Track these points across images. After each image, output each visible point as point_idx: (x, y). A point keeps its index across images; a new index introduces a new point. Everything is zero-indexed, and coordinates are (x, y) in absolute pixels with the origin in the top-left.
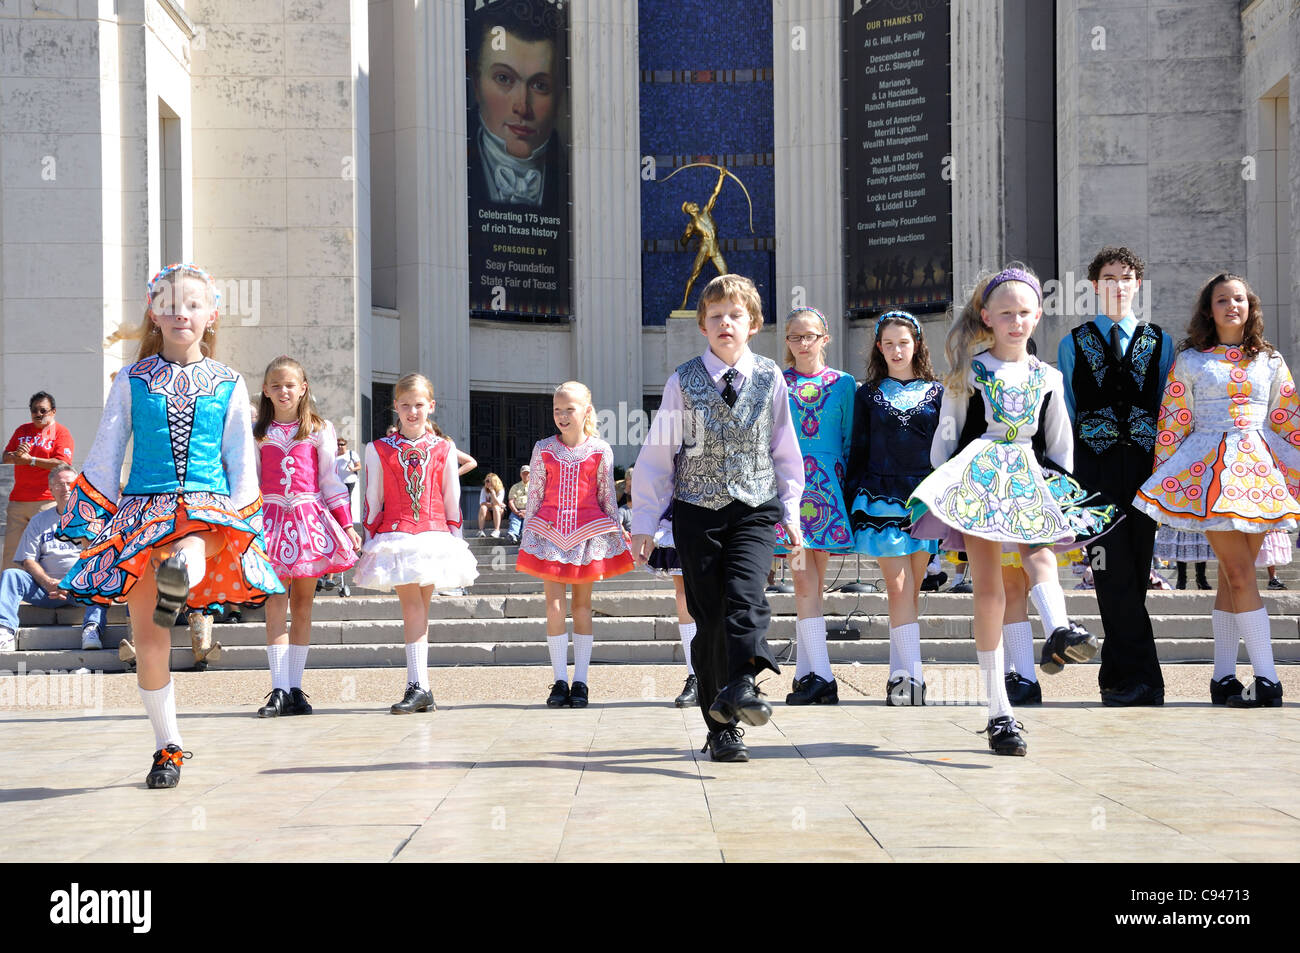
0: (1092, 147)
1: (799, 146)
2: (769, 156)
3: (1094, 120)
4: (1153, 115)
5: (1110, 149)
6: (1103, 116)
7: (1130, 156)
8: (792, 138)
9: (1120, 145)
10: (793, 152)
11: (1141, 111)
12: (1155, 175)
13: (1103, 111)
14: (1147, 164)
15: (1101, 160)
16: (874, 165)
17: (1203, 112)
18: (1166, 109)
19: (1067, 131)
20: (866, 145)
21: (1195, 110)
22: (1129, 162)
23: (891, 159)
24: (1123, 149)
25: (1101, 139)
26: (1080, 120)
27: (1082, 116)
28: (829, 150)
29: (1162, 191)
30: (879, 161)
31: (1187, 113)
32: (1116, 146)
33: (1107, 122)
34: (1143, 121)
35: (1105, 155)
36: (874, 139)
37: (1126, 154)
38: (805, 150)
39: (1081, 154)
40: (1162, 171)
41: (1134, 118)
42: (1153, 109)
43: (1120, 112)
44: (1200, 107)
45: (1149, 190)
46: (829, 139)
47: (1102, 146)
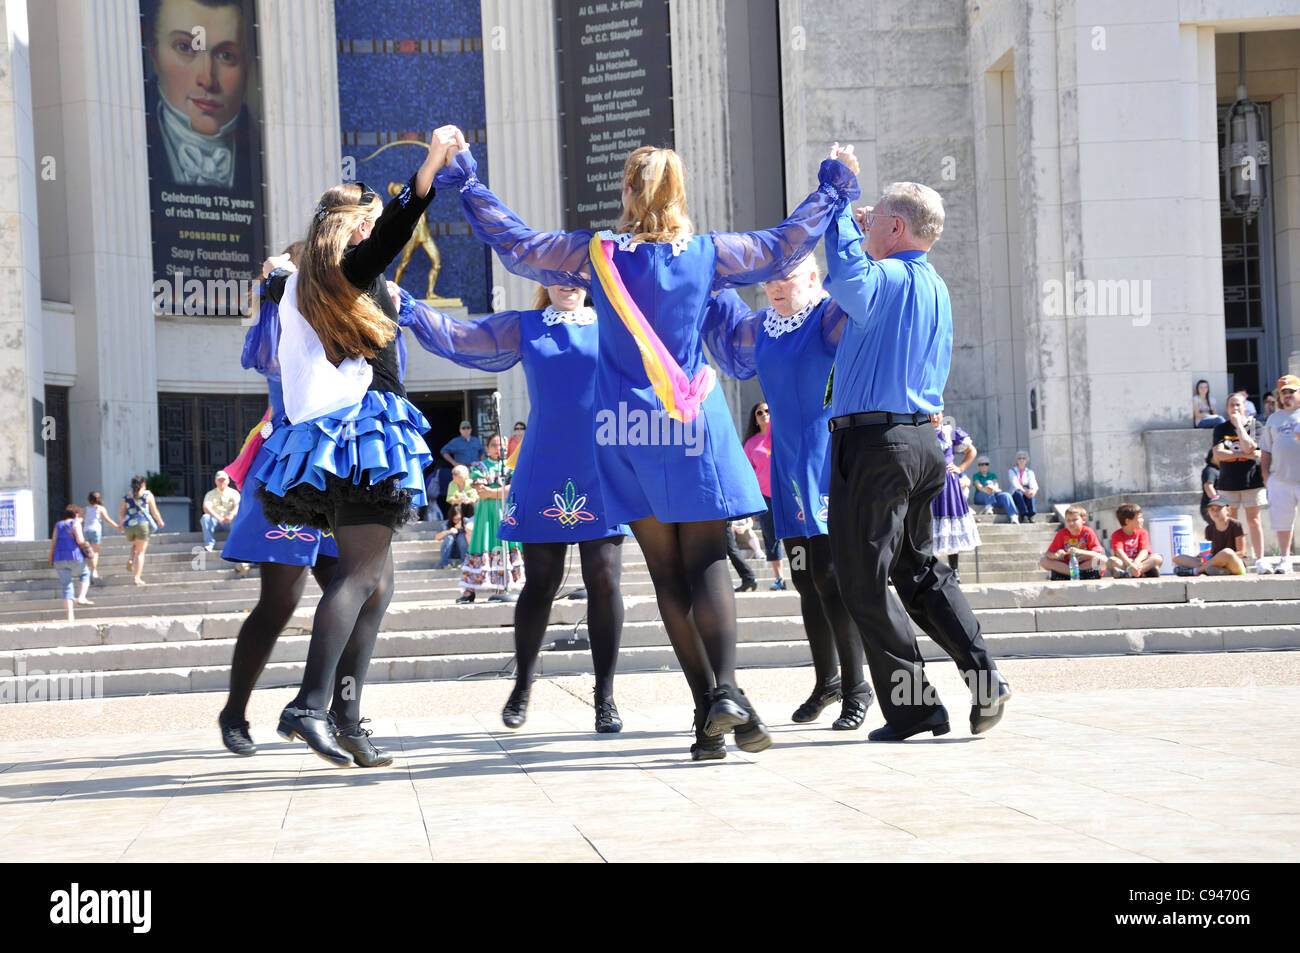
0: (819, 123)
1: (513, 123)
2: (481, 133)
3: (820, 94)
4: (880, 89)
5: (838, 125)
6: (828, 90)
7: (858, 132)
8: (505, 114)
9: (848, 120)
10: (507, 128)
11: (868, 84)
12: (884, 151)
13: (830, 85)
14: (875, 140)
15: (829, 136)
16: (594, 143)
17: (931, 85)
18: (893, 83)
19: (794, 105)
20: (585, 121)
21: (919, 83)
22: (857, 138)
23: (611, 135)
24: (851, 124)
25: (828, 114)
26: (806, 94)
27: (809, 90)
28: (545, 126)
29: (892, 168)
30: (597, 138)
31: (914, 86)
32: (844, 121)
33: (833, 96)
34: (870, 95)
35: (833, 131)
36: (592, 114)
37: (854, 130)
38: (520, 126)
39: (808, 129)
40: (891, 147)
41: (861, 92)
42: (880, 83)
43: (848, 83)
44: (926, 81)
45: (879, 167)
46: (545, 114)
47: (830, 121)
